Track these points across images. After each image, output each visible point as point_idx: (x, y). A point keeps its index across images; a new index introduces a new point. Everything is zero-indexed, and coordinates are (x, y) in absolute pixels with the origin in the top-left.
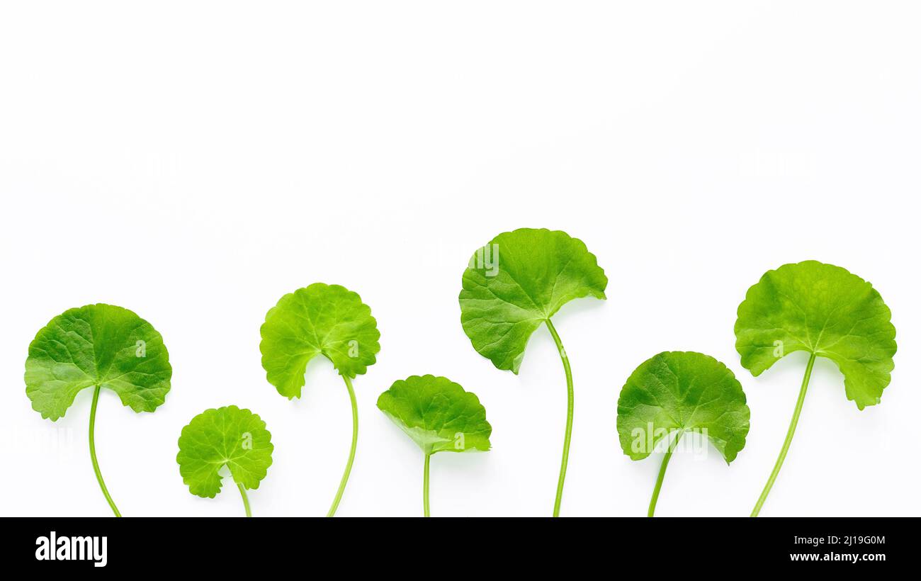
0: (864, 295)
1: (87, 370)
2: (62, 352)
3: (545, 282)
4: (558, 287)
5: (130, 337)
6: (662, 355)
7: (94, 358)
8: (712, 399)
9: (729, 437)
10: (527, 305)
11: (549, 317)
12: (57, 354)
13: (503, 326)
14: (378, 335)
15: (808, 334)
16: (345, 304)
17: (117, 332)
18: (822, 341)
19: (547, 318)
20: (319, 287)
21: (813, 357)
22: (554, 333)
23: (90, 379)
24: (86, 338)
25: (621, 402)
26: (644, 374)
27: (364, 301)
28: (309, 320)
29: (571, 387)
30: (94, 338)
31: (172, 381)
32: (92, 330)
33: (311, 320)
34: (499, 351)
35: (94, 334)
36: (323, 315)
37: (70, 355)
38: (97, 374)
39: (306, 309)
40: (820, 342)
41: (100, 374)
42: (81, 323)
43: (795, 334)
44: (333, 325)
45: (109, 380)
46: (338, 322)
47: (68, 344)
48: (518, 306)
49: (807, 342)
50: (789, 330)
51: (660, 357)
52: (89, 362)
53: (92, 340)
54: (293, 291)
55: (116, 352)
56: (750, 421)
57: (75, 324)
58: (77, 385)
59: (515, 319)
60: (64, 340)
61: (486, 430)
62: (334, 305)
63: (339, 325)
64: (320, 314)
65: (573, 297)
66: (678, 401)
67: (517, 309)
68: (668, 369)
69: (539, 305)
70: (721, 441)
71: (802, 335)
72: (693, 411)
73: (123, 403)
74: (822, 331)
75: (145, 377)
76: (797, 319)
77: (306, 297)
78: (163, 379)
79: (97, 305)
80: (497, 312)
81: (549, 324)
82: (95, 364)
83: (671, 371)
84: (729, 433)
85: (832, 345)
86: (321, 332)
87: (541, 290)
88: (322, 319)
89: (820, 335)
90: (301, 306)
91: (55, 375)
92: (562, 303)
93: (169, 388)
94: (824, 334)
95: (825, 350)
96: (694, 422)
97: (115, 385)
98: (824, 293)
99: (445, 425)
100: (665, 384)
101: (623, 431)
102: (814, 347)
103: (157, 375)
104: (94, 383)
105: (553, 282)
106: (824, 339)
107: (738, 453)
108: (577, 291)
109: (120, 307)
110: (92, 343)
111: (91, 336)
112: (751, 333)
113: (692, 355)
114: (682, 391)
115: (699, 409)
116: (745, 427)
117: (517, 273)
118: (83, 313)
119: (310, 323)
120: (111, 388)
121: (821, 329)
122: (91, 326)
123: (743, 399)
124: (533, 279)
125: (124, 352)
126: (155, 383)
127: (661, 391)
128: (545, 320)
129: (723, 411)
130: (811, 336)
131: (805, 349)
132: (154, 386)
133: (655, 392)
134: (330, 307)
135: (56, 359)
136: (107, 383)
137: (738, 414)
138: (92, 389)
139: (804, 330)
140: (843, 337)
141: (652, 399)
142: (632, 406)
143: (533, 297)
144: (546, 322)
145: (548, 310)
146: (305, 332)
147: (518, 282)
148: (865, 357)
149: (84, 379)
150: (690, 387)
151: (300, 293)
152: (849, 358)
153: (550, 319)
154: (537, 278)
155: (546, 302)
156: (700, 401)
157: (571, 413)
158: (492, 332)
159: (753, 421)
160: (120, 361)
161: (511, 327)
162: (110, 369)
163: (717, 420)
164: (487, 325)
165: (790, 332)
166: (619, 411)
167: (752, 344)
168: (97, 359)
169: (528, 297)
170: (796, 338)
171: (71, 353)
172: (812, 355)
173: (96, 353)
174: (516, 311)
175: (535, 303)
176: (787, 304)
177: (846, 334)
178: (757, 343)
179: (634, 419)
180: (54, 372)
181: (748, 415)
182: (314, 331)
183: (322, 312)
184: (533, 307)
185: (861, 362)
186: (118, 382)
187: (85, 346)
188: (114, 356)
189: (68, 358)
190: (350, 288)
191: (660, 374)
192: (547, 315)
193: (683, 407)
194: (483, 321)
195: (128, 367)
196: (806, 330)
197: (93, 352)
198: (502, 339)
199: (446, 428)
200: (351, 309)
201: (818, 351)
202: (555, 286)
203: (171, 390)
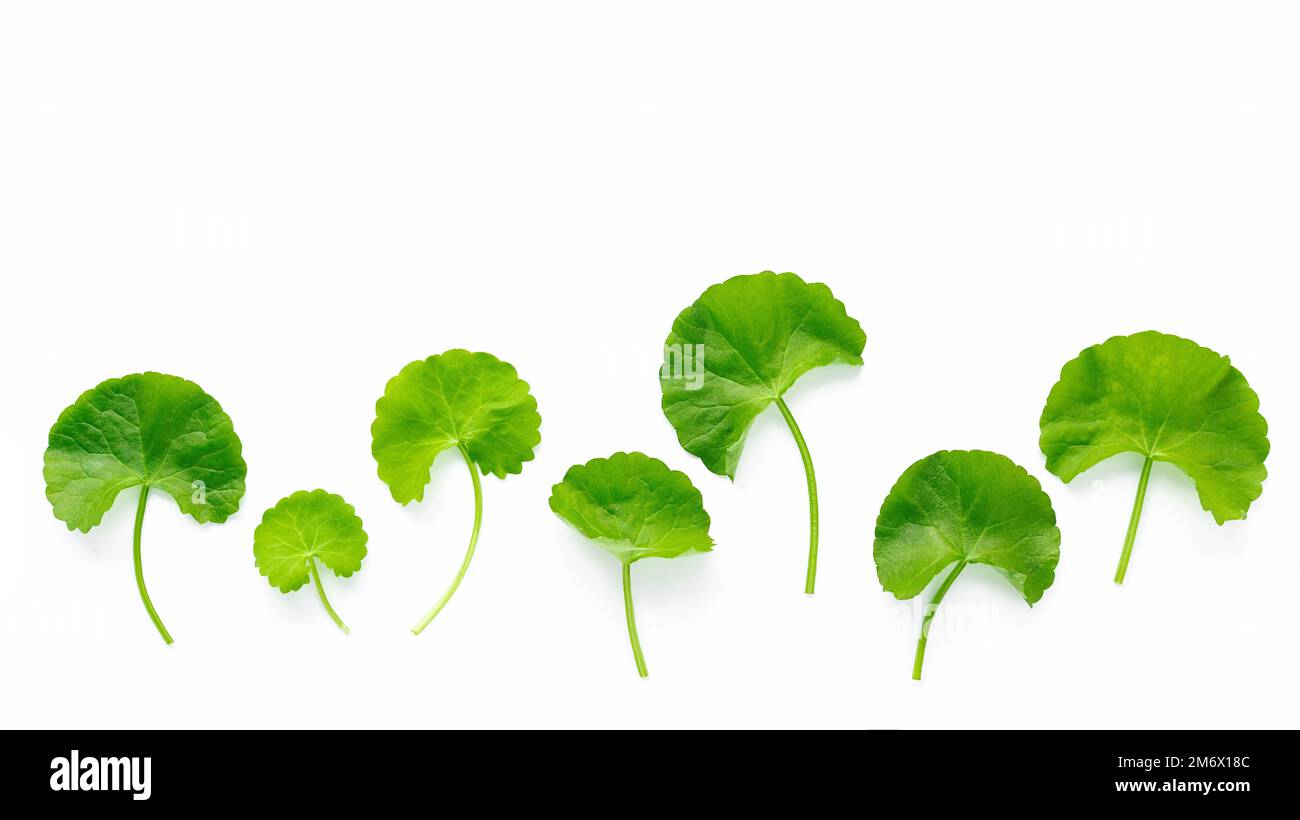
0: (1220, 375)
1: (130, 464)
2: (96, 439)
3: (773, 347)
4: (790, 352)
5: (192, 420)
6: (938, 455)
7: (141, 446)
8: (1007, 519)
9: (1031, 569)
10: (748, 380)
11: (780, 395)
12: (89, 442)
13: (715, 411)
14: (539, 420)
15: (1143, 430)
16: (494, 379)
17: (174, 411)
18: (1162, 440)
19: (777, 397)
20: (457, 354)
21: (1148, 463)
22: (789, 417)
23: (135, 475)
24: (129, 419)
25: (881, 521)
26: (914, 480)
27: (520, 376)
28: (444, 398)
29: (813, 492)
30: (141, 419)
31: (247, 480)
32: (138, 407)
33: (447, 398)
34: (711, 446)
35: (142, 413)
36: (463, 392)
37: (106, 443)
38: (145, 469)
39: (440, 383)
40: (1160, 440)
41: (148, 469)
42: (122, 399)
43: (1125, 430)
44: (476, 407)
45: (161, 477)
46: (484, 402)
47: (104, 429)
48: (735, 381)
49: (1139, 441)
50: (1117, 423)
51: (936, 459)
52: (133, 453)
53: (138, 421)
54: (423, 359)
55: (173, 438)
56: (1060, 547)
57: (114, 402)
58: (118, 484)
59: (732, 401)
60: (99, 422)
61: (704, 521)
62: (479, 379)
63: (485, 406)
64: (459, 391)
65: (813, 365)
66: (959, 519)
67: (736, 386)
68: (945, 474)
69: (765, 379)
70: (1018, 575)
71: (1135, 431)
72: (980, 534)
73: (181, 510)
74: (1163, 426)
75: (212, 474)
76: (1128, 409)
77: (442, 368)
78: (235, 478)
79: (145, 373)
80: (706, 393)
81: (781, 404)
82: (143, 456)
83: (949, 478)
84: (1030, 565)
85: (1176, 445)
86: (460, 416)
87: (767, 358)
88: (462, 398)
89: (1160, 432)
90: (434, 380)
91: (86, 471)
92: (798, 374)
93: (243, 490)
94: (1165, 430)
95: (1167, 451)
96: (980, 549)
97: (170, 486)
98: (1166, 372)
99: (647, 519)
100: (940, 495)
101: (882, 560)
102: (1150, 449)
103: (228, 472)
104: (141, 482)
105: (784, 345)
106: (1164, 438)
107: (1045, 591)
108: (819, 356)
109: (177, 377)
110: (138, 425)
111: (137, 416)
112: (1063, 427)
113: (978, 454)
114: (965, 506)
115: (989, 531)
116: (1053, 555)
117: (734, 334)
118: (125, 386)
119: (445, 403)
120: (164, 490)
121: (1161, 424)
122: (137, 402)
123: (1050, 518)
124: (756, 342)
125: (183, 440)
126: (226, 483)
127: (934, 505)
128: (774, 399)
129: (1021, 535)
130: (1147, 434)
131: (1139, 450)
132: (225, 486)
133: (928, 506)
134: (473, 383)
135: (88, 450)
136: (158, 481)
137: (1043, 539)
138: (138, 489)
139: (1137, 424)
140: (1191, 435)
141: (923, 516)
142: (896, 527)
143: (756, 368)
144: (777, 403)
145: (778, 385)
146: (436, 413)
147: (734, 347)
148: (1223, 462)
149: (126, 475)
150: (976, 501)
151: (432, 360)
152: (1202, 463)
153: (783, 396)
154: (760, 341)
155: (775, 374)
156: (989, 521)
157: (815, 534)
158: (701, 420)
159: (1065, 548)
160: (177, 451)
161: (727, 412)
162: (164, 463)
163: (1013, 547)
164: (694, 410)
165: (1117, 426)
166: (878, 533)
167: (1063, 441)
168: (146, 449)
169: (750, 369)
170: (1126, 434)
171: (108, 440)
172: (1147, 459)
173: (143, 439)
174: (732, 389)
175: (760, 376)
176: (1116, 386)
177: (1195, 431)
178: (1069, 439)
179: (898, 544)
180: (86, 467)
181: (1058, 541)
182: (450, 414)
183: (463, 388)
184: (758, 383)
185: (1217, 468)
186: (174, 481)
187: (128, 431)
188: (169, 444)
189: (105, 447)
190: (502, 357)
191: (935, 482)
192: (777, 392)
193: (966, 529)
194: (688, 406)
195: (188, 462)
196: (1141, 423)
197: (140, 438)
198: (714, 430)
199: (649, 524)
200: (502, 386)
201: (1157, 454)
202: (786, 351)
203: (247, 492)
